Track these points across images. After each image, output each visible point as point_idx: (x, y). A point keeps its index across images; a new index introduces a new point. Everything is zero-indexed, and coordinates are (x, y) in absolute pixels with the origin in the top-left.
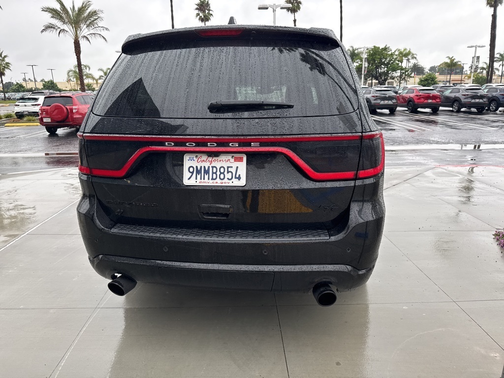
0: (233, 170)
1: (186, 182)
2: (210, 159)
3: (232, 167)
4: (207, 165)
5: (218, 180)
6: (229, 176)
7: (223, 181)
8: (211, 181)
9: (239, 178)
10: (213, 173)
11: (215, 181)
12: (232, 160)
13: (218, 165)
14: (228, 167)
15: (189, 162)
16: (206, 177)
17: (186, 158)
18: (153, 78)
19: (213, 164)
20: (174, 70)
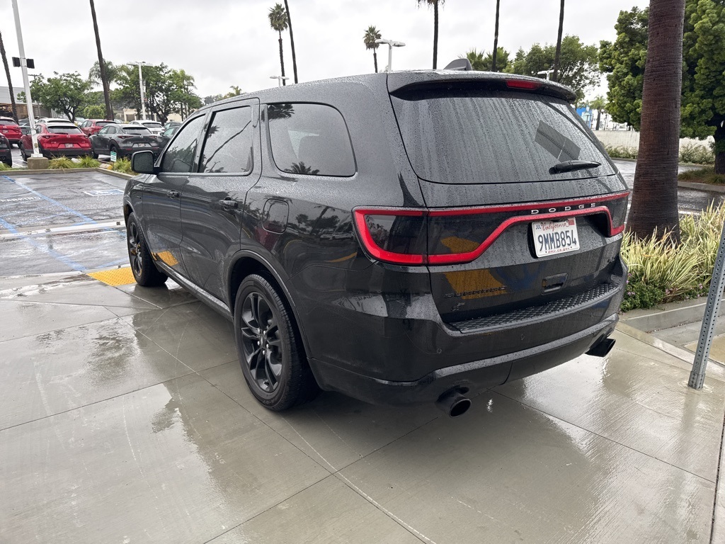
0: (569, 234)
1: (539, 254)
2: (552, 225)
3: (568, 231)
4: (550, 231)
5: (561, 248)
6: (568, 241)
7: (565, 248)
8: (556, 249)
9: (575, 242)
10: (557, 240)
11: (559, 249)
12: (567, 224)
13: (559, 230)
14: (566, 232)
15: (538, 232)
16: (553, 245)
17: (534, 226)
18: (486, 134)
19: (555, 231)
20: (502, 125)
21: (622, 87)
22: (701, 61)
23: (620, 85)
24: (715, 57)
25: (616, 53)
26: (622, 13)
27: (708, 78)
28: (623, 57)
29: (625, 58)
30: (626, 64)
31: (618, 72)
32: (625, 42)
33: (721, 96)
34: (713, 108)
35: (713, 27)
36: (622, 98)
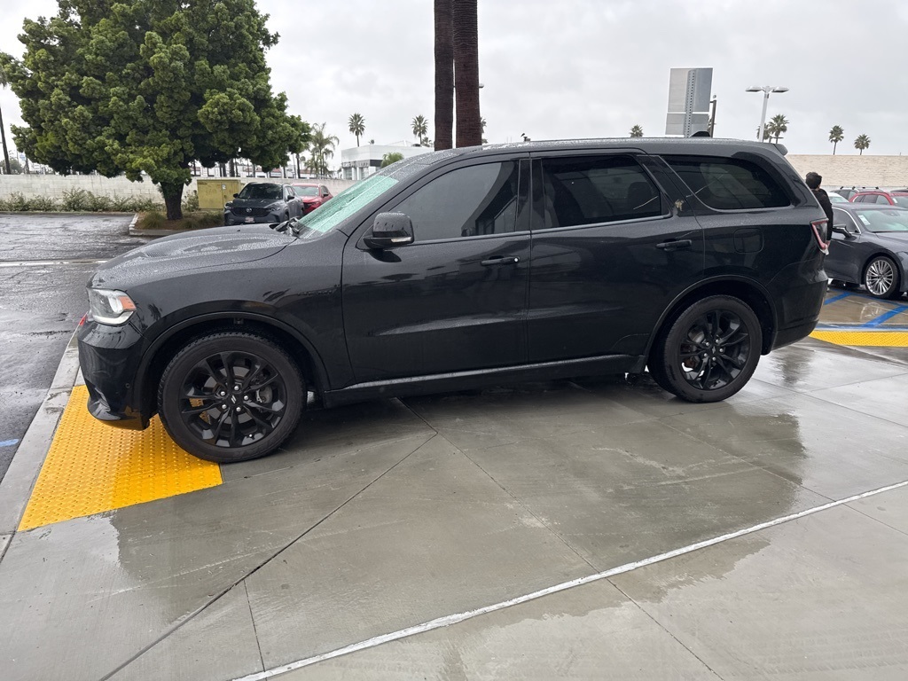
21: (73, 119)
22: (161, 98)
23: (67, 116)
24: (176, 96)
25: (42, 75)
26: (27, 22)
27: (171, 118)
28: (54, 81)
29: (59, 82)
30: (63, 90)
31: (60, 99)
32: (49, 62)
33: (186, 137)
34: (182, 150)
35: (170, 63)
36: (79, 133)
